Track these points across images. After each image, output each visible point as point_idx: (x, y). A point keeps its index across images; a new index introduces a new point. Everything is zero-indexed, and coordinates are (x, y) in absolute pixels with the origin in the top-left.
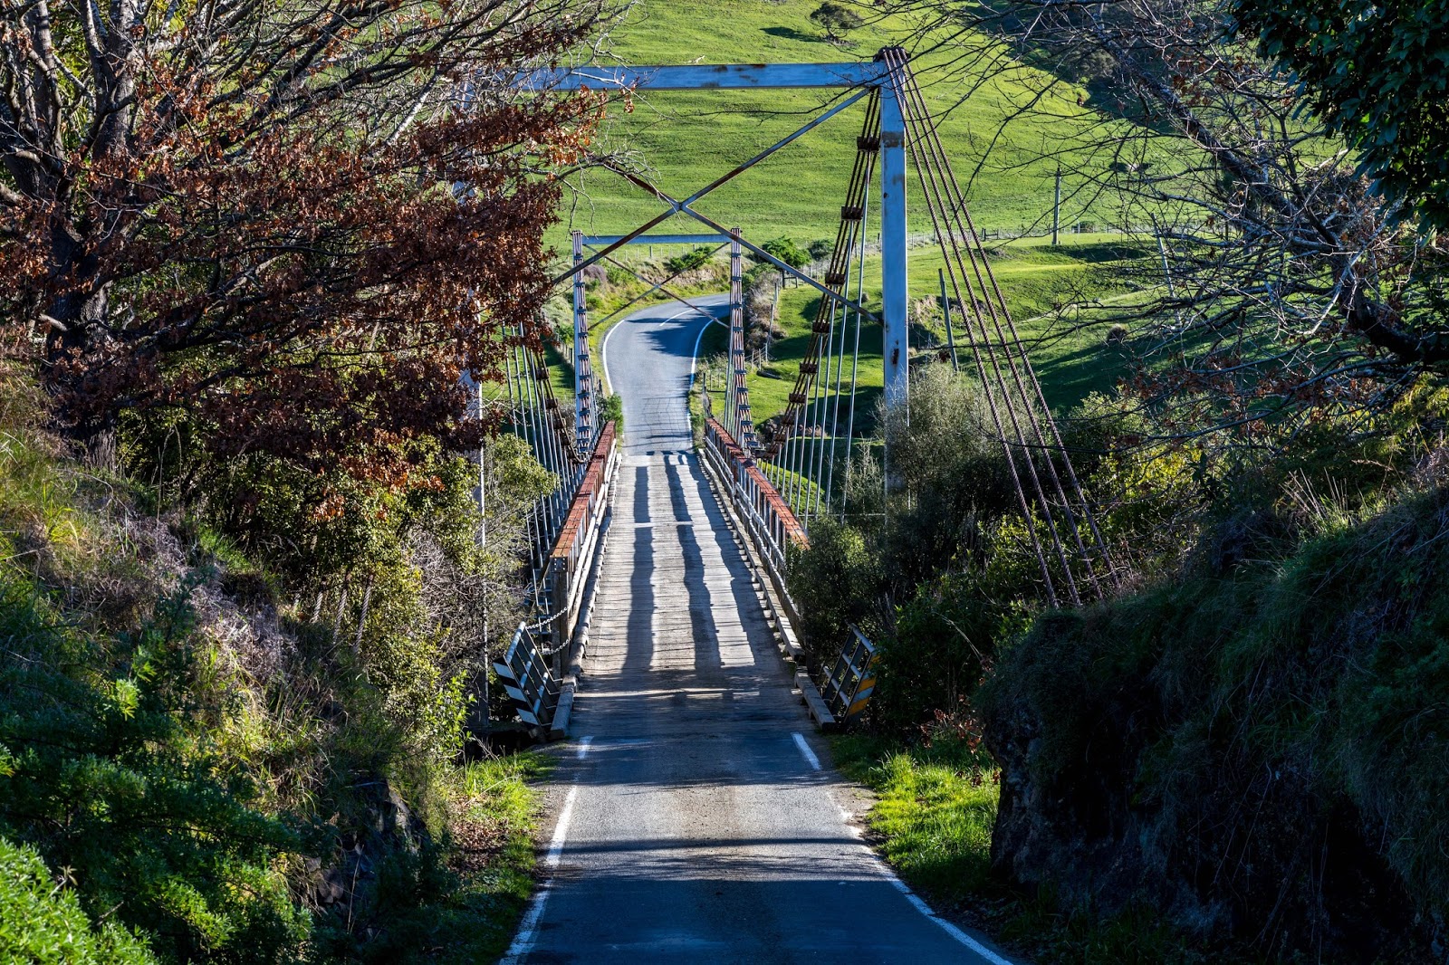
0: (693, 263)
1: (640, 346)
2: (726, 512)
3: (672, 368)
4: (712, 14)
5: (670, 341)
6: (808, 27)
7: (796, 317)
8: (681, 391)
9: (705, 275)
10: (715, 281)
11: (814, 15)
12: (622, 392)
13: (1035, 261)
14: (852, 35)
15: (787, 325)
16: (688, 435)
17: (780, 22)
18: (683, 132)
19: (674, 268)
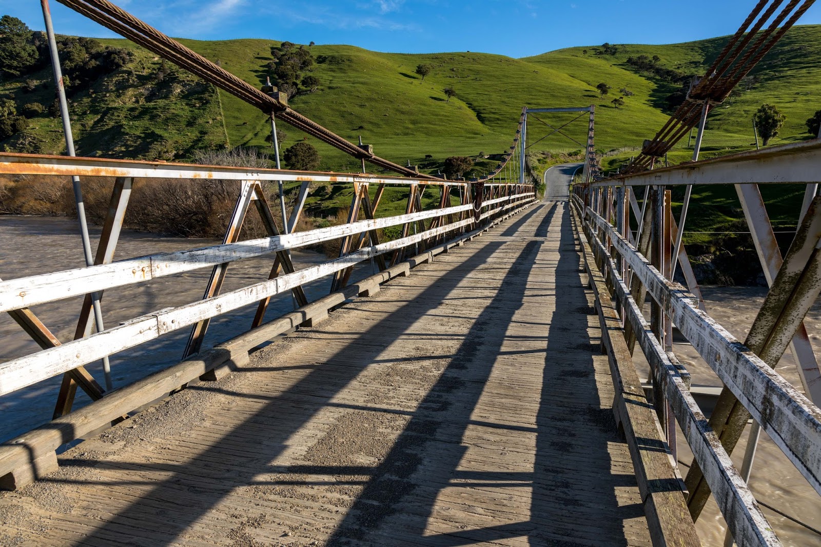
0: (576, 154)
1: (557, 173)
2: (576, 230)
3: (565, 178)
4: (586, 102)
5: (565, 172)
6: (610, 105)
7: (606, 164)
8: (567, 184)
9: (579, 157)
10: (582, 159)
11: (612, 102)
12: (548, 183)
13: (683, 151)
14: (621, 107)
15: (604, 167)
16: (567, 196)
17: (603, 104)
18: (577, 128)
19: (570, 155)
